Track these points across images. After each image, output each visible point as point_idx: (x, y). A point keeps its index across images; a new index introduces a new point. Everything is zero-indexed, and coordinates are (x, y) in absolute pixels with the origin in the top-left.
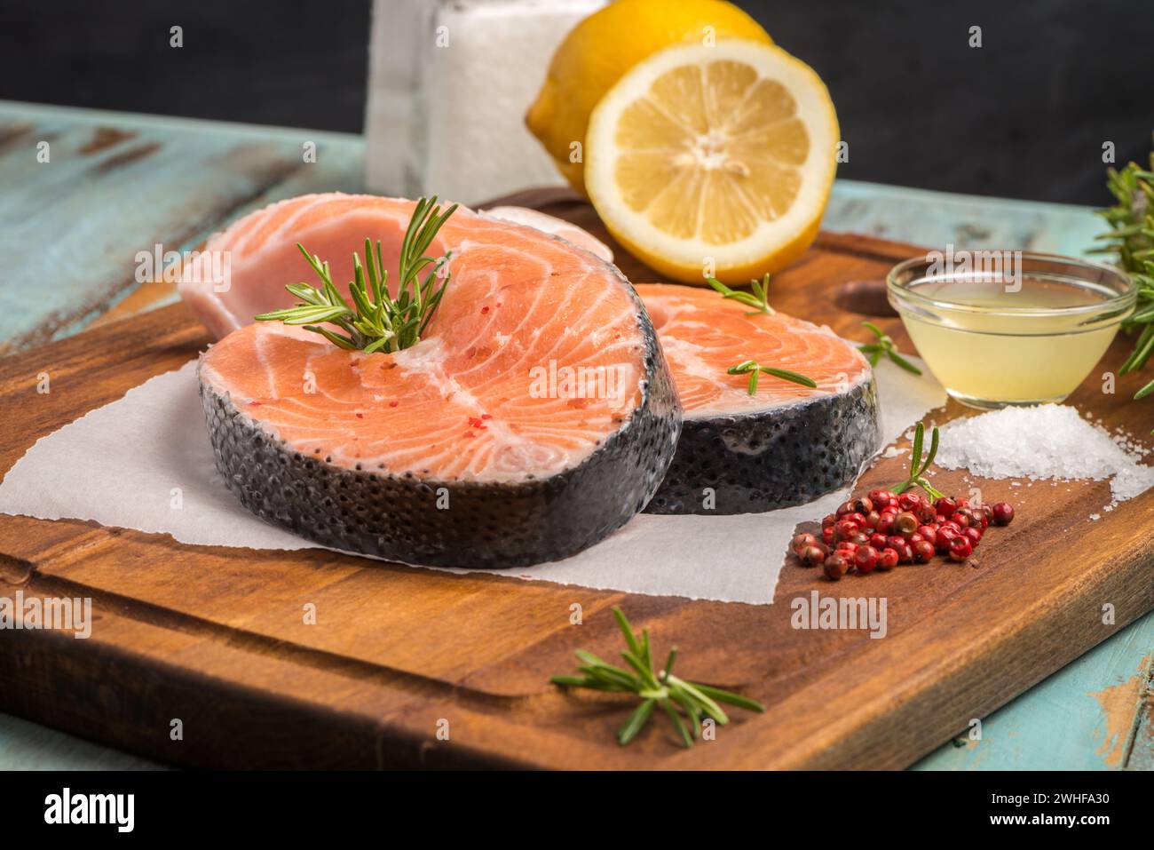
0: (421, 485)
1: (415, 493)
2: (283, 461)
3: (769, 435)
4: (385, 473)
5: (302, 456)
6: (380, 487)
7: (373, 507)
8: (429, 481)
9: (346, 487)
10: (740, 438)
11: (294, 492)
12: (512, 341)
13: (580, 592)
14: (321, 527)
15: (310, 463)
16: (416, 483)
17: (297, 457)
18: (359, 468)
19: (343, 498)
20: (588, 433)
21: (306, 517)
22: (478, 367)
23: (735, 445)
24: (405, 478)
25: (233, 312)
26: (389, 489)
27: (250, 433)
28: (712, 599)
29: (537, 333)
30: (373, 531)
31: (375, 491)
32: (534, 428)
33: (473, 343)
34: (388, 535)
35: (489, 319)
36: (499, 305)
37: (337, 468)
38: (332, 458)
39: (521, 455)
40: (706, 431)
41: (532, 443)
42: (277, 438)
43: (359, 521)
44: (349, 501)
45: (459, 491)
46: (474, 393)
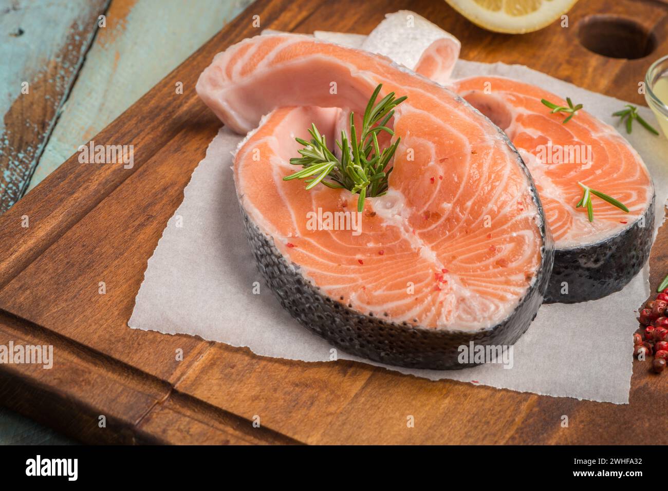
0: (412, 330)
1: (408, 334)
2: (317, 299)
3: (605, 254)
4: (389, 320)
5: (331, 299)
6: (385, 328)
7: (379, 337)
8: (418, 328)
9: (361, 323)
10: (589, 260)
11: (324, 318)
12: (454, 208)
13: (509, 394)
14: (342, 340)
15: (337, 305)
16: (409, 329)
17: (328, 300)
18: (371, 314)
19: (359, 329)
20: (512, 288)
21: (332, 333)
22: (434, 226)
23: (585, 263)
24: (402, 325)
25: (235, 110)
26: (392, 330)
27: (293, 275)
28: (591, 400)
29: (469, 204)
30: (379, 348)
31: (381, 329)
32: (476, 282)
33: (427, 205)
34: (387, 352)
35: (436, 188)
36: (441, 178)
37: (356, 312)
38: (353, 305)
39: (472, 307)
40: (569, 256)
41: (477, 295)
42: (313, 284)
43: (369, 342)
44: (363, 331)
45: (437, 335)
46: (433, 249)
